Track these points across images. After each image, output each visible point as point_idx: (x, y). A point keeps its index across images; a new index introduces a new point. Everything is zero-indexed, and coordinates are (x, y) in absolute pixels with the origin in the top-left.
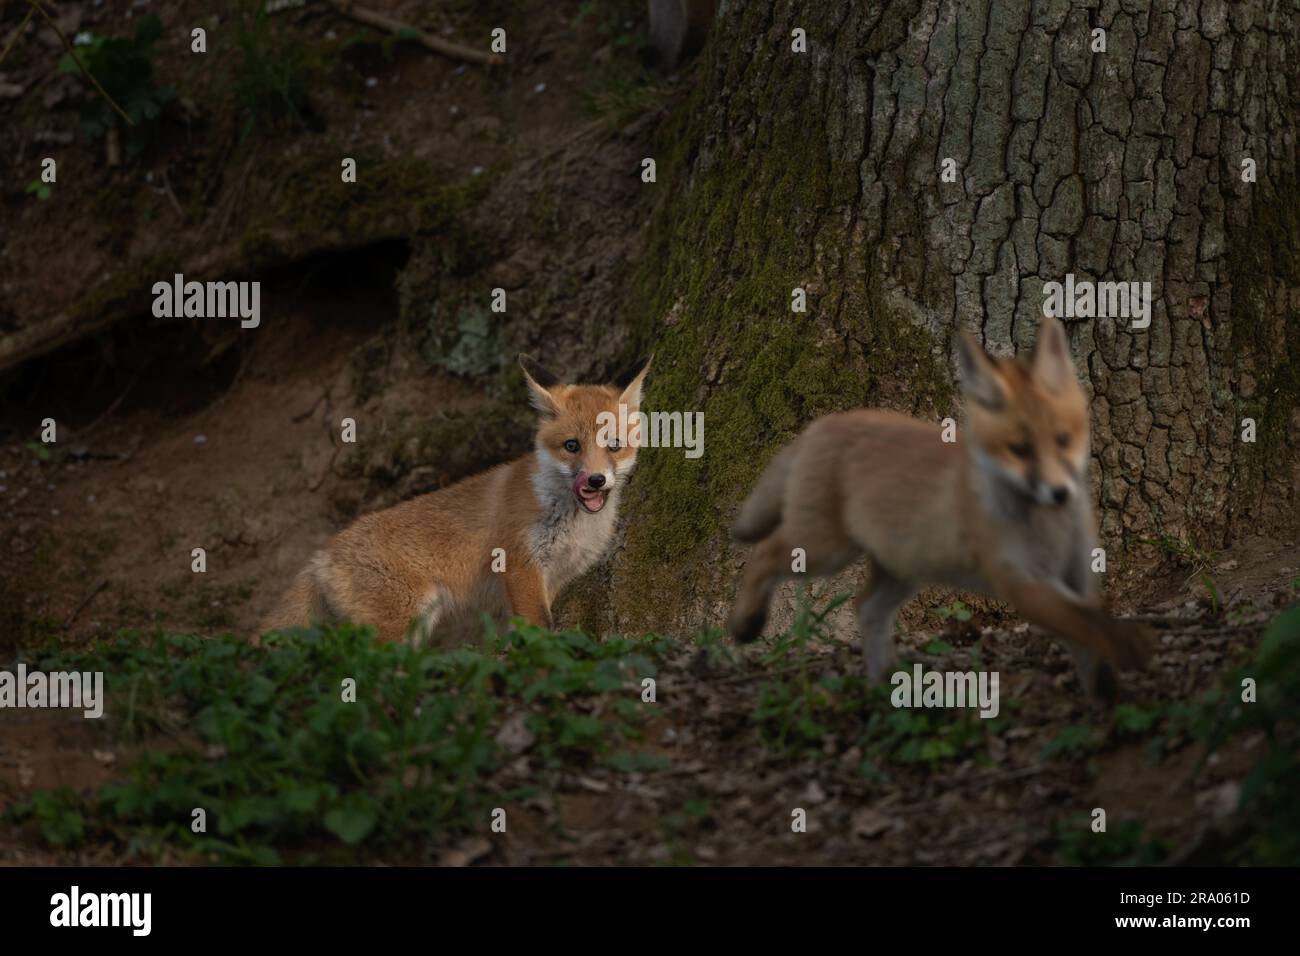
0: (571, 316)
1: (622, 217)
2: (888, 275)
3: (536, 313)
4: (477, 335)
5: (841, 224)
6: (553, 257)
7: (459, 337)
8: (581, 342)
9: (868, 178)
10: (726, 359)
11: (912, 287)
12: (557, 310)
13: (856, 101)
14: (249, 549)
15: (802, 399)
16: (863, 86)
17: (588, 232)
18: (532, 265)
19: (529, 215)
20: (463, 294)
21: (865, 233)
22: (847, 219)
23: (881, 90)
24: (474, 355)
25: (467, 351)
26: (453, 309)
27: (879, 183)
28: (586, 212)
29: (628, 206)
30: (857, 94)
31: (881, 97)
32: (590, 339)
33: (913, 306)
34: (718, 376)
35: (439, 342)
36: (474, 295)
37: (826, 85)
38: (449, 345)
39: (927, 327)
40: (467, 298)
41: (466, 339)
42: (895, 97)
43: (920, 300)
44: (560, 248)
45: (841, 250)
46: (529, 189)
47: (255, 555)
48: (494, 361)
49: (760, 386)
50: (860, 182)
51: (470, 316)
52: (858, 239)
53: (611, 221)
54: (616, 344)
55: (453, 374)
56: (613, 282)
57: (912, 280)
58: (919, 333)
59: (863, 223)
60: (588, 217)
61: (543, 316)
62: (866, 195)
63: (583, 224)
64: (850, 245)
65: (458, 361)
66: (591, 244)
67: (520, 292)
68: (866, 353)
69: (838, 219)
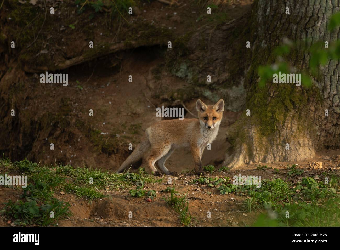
0: (211, 68)
1: (222, 47)
2: (311, 76)
3: (201, 66)
4: (184, 69)
5: (300, 64)
6: (205, 54)
7: (180, 70)
8: (214, 74)
9: (306, 55)
10: (275, 92)
11: (316, 78)
12: (207, 66)
13: (303, 38)
14: (137, 115)
15: (294, 102)
16: (305, 35)
17: (213, 49)
18: (199, 55)
19: (199, 45)
20: (182, 60)
21: (306, 66)
22: (302, 63)
23: (309, 36)
24: (183, 73)
25: (181, 72)
26: (179, 63)
27: (309, 56)
28: (213, 45)
29: (223, 45)
30: (304, 36)
31: (309, 37)
32: (217, 74)
33: (316, 82)
34: (273, 95)
35: (175, 70)
36: (184, 61)
37: (296, 34)
38: (177, 71)
39: (318, 87)
40: (183, 61)
41: (181, 70)
42: (312, 37)
43: (317, 81)
44: (206, 52)
45: (300, 70)
46: (199, 39)
47: (139, 117)
48: (187, 74)
49: (284, 99)
50: (304, 55)
51: (183, 65)
52: (304, 67)
53: (219, 48)
54: (225, 77)
55: (177, 77)
56: (223, 62)
57: (316, 77)
58: (317, 88)
59: (305, 64)
60: (213, 46)
61: (203, 67)
62: (306, 58)
63: (212, 48)
64: (302, 68)
65: (179, 74)
66: (214, 52)
67: (196, 61)
68: (307, 92)
69: (299, 63)
